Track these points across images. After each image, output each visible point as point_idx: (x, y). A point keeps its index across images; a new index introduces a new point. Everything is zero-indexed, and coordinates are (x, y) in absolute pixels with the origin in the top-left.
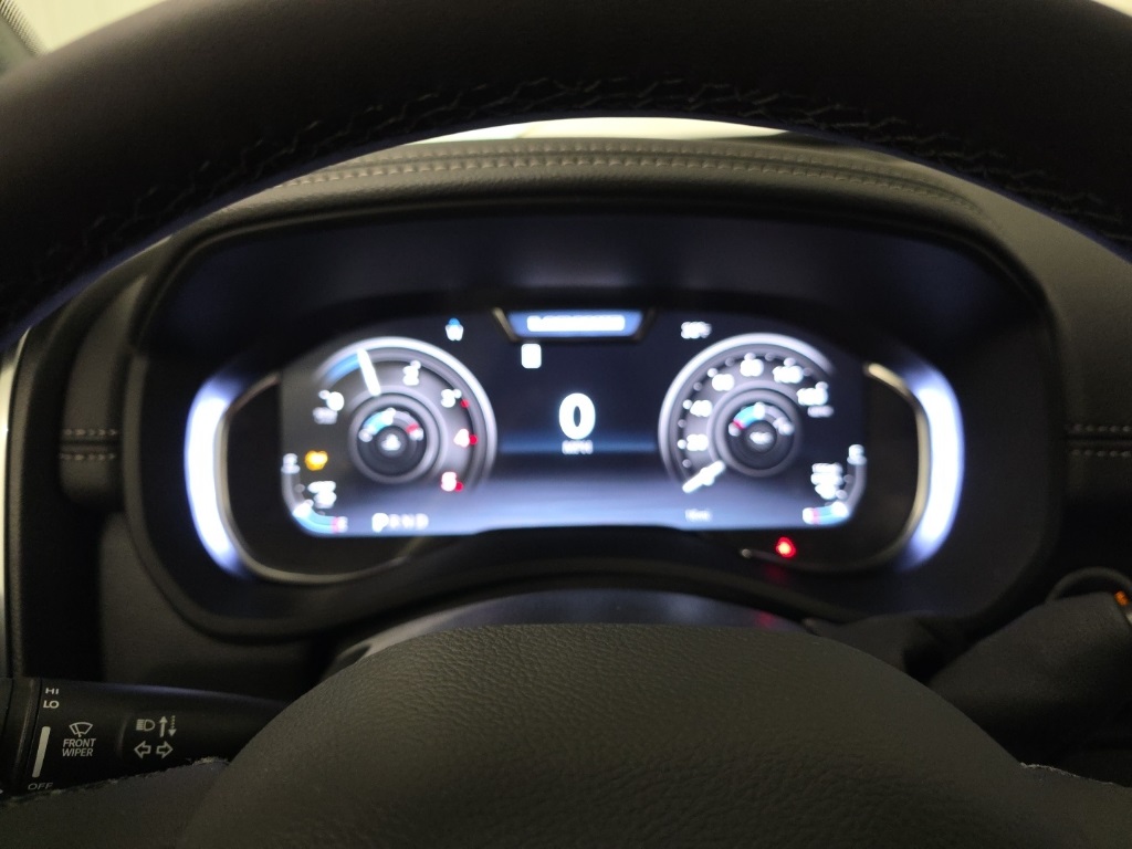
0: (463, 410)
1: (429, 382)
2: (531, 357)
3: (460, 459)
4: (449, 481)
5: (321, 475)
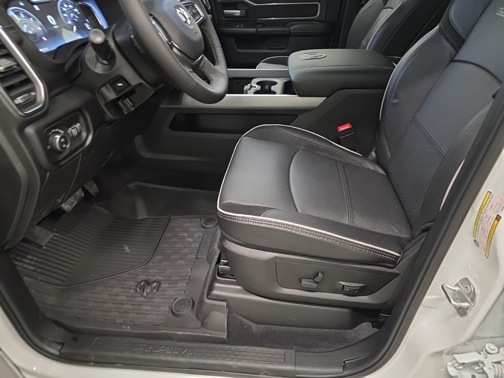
4: (44, 39)
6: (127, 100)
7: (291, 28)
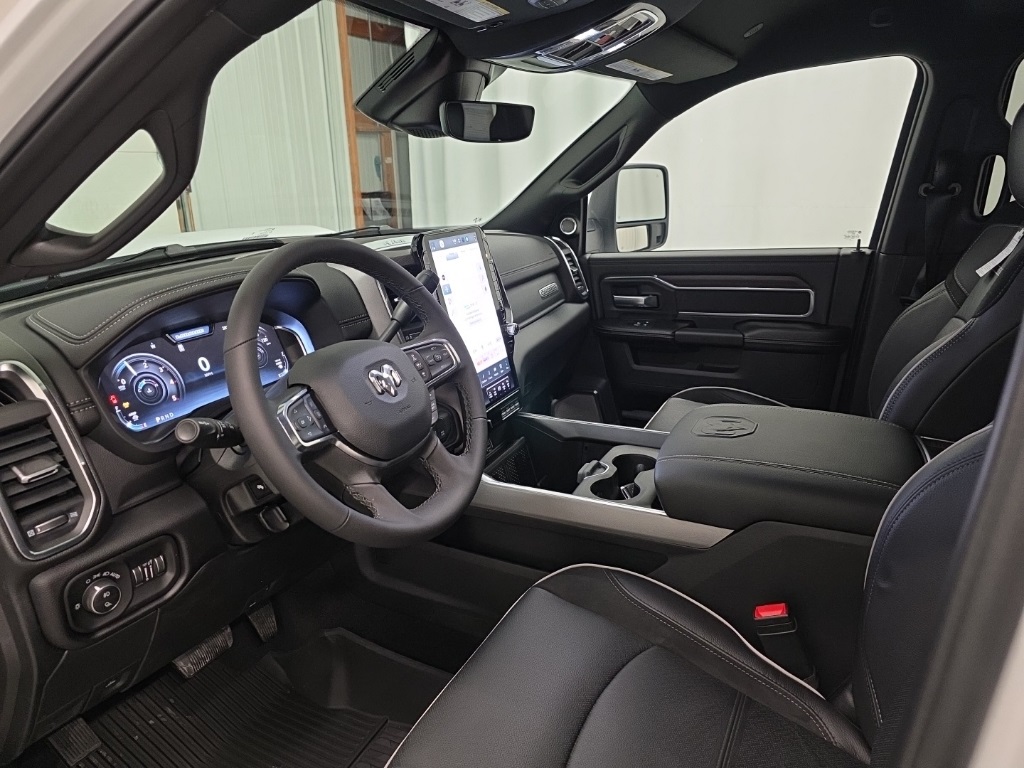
0: (167, 372)
1: (151, 365)
2: (181, 348)
3: (174, 389)
4: (174, 398)
5: (130, 410)
6: (279, 509)
7: (746, 335)
